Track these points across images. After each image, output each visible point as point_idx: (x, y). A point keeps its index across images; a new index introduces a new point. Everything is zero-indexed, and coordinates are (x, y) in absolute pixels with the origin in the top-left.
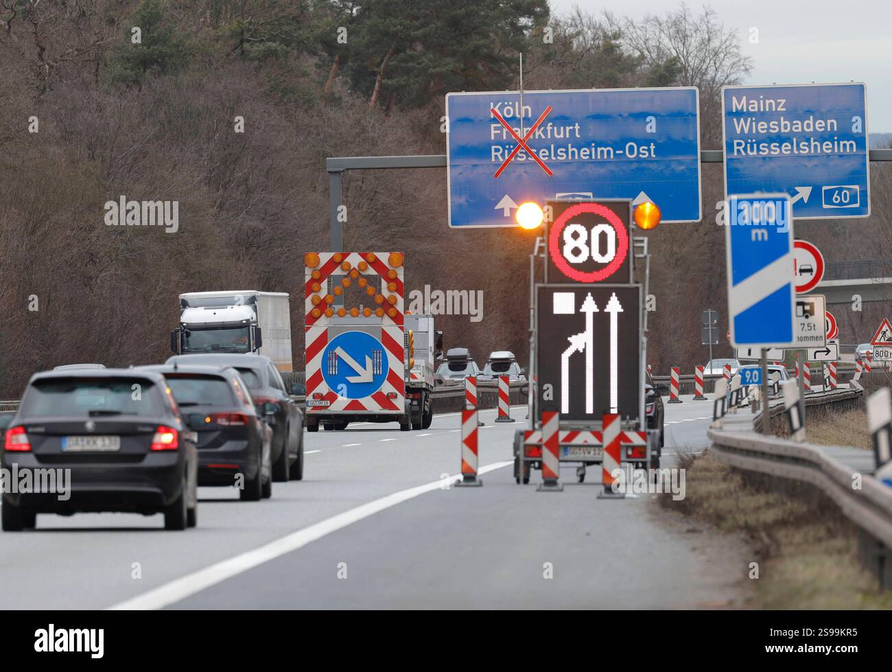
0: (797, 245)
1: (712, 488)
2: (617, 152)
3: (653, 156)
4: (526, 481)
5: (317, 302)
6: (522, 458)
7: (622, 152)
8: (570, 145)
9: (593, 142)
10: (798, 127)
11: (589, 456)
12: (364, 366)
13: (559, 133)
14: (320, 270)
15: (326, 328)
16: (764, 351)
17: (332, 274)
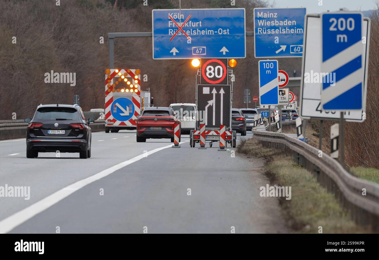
0: (279, 72)
1: (254, 147)
2: (215, 32)
3: (228, 33)
4: (194, 146)
5: (109, 87)
6: (193, 139)
7: (217, 32)
8: (198, 29)
9: (206, 28)
10: (281, 23)
11: (214, 139)
12: (126, 110)
13: (194, 25)
14: (111, 75)
15: (112, 96)
16: (269, 106)
17: (115, 77)
